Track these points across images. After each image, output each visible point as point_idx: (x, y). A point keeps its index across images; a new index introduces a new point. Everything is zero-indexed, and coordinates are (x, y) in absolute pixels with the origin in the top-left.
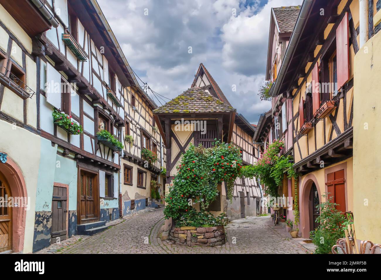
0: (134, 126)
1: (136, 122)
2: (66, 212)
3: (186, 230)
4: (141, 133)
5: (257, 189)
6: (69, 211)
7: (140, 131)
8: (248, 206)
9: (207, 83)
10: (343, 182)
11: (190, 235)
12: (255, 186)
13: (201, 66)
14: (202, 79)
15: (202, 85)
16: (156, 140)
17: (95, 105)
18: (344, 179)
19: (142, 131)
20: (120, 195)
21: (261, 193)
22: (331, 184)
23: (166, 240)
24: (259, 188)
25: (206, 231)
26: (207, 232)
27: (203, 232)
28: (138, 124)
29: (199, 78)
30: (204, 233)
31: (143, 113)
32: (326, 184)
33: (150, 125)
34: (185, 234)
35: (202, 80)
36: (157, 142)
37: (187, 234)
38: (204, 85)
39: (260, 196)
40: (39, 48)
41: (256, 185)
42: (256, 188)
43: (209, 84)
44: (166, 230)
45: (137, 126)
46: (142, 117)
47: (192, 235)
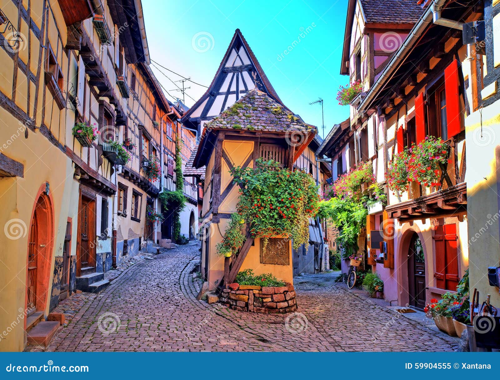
0: (132, 121)
1: (134, 115)
2: (68, 257)
3: (248, 290)
4: (140, 132)
5: (315, 230)
6: (71, 256)
7: (139, 129)
8: (303, 257)
9: (247, 62)
10: (454, 239)
11: (253, 297)
12: (312, 225)
13: (237, 34)
14: (237, 53)
15: (238, 64)
16: (156, 142)
17: (101, 98)
18: (456, 235)
19: (142, 129)
20: (114, 232)
21: (321, 237)
22: (440, 239)
23: (216, 302)
24: (318, 228)
25: (274, 292)
26: (275, 294)
27: (270, 293)
28: (137, 118)
29: (234, 51)
30: (272, 295)
31: (143, 100)
32: (433, 238)
33: (150, 118)
34: (246, 295)
35: (238, 55)
36: (157, 145)
37: (248, 295)
38: (241, 64)
39: (319, 241)
40: (76, 40)
41: (314, 223)
42: (315, 228)
43: (249, 63)
44: (211, 290)
45: (136, 121)
46: (142, 106)
47: (255, 296)
